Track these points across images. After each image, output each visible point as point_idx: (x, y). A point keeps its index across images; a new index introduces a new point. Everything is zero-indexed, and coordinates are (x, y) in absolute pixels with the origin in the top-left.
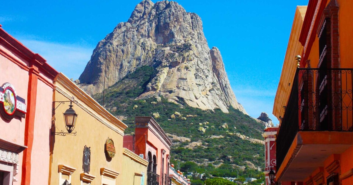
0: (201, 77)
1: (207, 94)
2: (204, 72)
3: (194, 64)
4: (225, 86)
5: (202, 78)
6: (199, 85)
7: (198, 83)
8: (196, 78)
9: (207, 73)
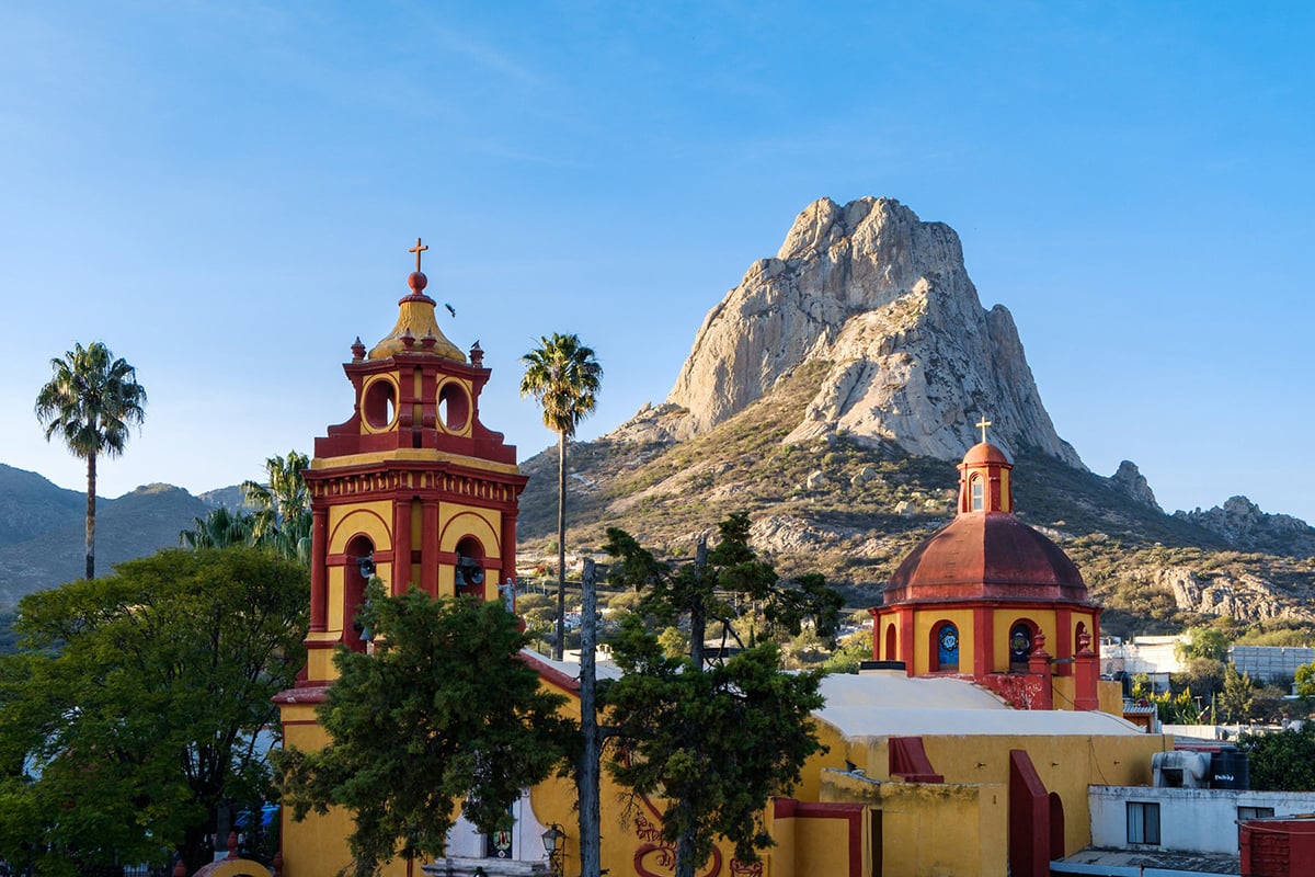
0: (943, 378)
1: (957, 422)
2: (952, 367)
3: (926, 348)
4: (1027, 401)
5: (946, 383)
6: (937, 399)
7: (934, 396)
8: (929, 383)
9: (961, 369)
